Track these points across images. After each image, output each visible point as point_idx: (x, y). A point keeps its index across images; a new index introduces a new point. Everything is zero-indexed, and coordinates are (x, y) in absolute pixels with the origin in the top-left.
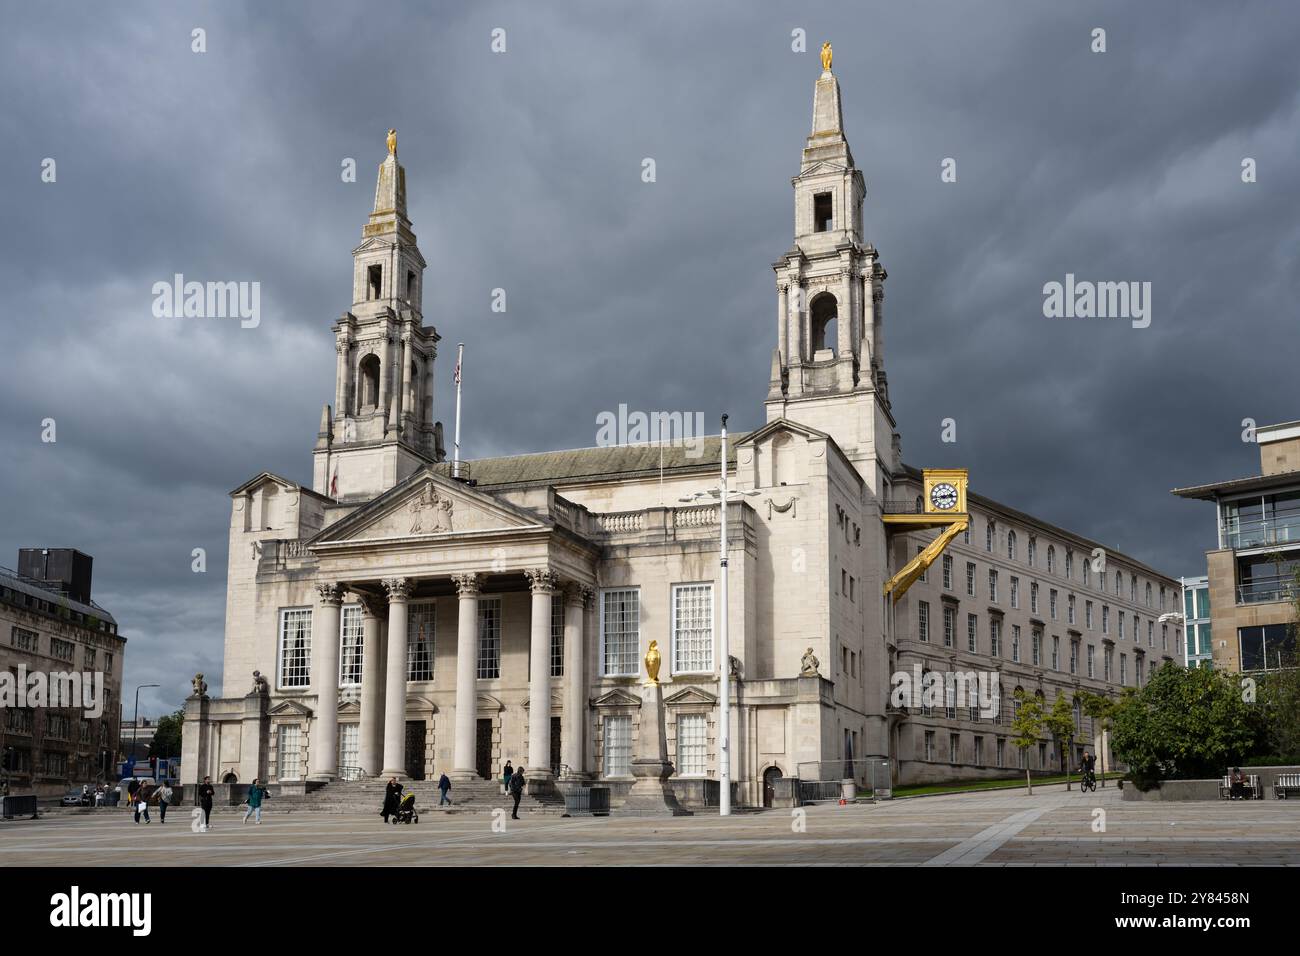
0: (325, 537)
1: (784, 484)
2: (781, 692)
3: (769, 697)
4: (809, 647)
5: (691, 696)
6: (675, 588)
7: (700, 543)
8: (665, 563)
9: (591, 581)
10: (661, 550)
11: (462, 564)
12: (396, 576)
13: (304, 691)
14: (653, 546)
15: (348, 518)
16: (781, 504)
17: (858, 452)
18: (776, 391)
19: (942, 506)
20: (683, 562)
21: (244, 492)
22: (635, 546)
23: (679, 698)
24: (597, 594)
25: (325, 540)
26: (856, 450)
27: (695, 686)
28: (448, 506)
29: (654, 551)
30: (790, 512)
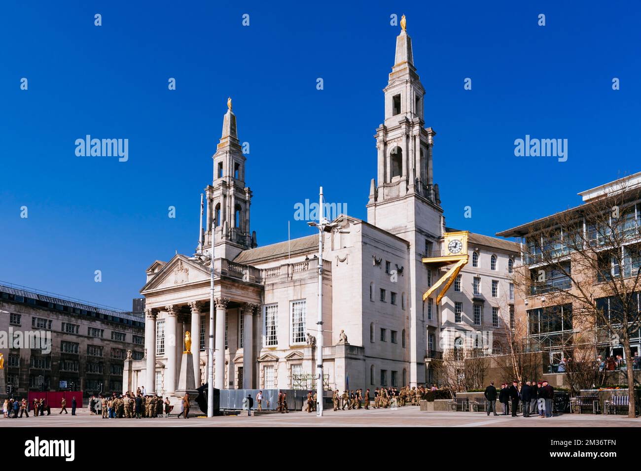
0: (146, 288)
1: (345, 247)
2: (332, 353)
3: (327, 355)
4: (342, 329)
5: (296, 356)
6: (291, 304)
7: (300, 280)
8: (287, 291)
9: (259, 302)
10: (286, 285)
11: (190, 297)
12: (170, 305)
13: (162, 357)
14: (283, 283)
15: (153, 279)
16: (342, 258)
17: (407, 227)
18: (372, 201)
19: (454, 252)
20: (294, 290)
21: (150, 270)
22: (276, 283)
23: (291, 356)
24: (262, 307)
25: (147, 290)
26: (406, 226)
27: (298, 350)
28: (187, 270)
29: (283, 285)
30: (346, 261)
